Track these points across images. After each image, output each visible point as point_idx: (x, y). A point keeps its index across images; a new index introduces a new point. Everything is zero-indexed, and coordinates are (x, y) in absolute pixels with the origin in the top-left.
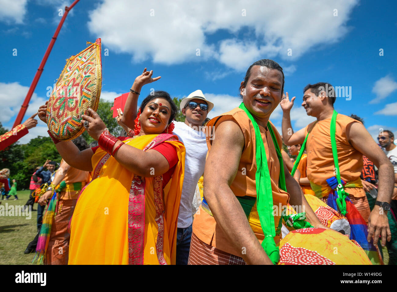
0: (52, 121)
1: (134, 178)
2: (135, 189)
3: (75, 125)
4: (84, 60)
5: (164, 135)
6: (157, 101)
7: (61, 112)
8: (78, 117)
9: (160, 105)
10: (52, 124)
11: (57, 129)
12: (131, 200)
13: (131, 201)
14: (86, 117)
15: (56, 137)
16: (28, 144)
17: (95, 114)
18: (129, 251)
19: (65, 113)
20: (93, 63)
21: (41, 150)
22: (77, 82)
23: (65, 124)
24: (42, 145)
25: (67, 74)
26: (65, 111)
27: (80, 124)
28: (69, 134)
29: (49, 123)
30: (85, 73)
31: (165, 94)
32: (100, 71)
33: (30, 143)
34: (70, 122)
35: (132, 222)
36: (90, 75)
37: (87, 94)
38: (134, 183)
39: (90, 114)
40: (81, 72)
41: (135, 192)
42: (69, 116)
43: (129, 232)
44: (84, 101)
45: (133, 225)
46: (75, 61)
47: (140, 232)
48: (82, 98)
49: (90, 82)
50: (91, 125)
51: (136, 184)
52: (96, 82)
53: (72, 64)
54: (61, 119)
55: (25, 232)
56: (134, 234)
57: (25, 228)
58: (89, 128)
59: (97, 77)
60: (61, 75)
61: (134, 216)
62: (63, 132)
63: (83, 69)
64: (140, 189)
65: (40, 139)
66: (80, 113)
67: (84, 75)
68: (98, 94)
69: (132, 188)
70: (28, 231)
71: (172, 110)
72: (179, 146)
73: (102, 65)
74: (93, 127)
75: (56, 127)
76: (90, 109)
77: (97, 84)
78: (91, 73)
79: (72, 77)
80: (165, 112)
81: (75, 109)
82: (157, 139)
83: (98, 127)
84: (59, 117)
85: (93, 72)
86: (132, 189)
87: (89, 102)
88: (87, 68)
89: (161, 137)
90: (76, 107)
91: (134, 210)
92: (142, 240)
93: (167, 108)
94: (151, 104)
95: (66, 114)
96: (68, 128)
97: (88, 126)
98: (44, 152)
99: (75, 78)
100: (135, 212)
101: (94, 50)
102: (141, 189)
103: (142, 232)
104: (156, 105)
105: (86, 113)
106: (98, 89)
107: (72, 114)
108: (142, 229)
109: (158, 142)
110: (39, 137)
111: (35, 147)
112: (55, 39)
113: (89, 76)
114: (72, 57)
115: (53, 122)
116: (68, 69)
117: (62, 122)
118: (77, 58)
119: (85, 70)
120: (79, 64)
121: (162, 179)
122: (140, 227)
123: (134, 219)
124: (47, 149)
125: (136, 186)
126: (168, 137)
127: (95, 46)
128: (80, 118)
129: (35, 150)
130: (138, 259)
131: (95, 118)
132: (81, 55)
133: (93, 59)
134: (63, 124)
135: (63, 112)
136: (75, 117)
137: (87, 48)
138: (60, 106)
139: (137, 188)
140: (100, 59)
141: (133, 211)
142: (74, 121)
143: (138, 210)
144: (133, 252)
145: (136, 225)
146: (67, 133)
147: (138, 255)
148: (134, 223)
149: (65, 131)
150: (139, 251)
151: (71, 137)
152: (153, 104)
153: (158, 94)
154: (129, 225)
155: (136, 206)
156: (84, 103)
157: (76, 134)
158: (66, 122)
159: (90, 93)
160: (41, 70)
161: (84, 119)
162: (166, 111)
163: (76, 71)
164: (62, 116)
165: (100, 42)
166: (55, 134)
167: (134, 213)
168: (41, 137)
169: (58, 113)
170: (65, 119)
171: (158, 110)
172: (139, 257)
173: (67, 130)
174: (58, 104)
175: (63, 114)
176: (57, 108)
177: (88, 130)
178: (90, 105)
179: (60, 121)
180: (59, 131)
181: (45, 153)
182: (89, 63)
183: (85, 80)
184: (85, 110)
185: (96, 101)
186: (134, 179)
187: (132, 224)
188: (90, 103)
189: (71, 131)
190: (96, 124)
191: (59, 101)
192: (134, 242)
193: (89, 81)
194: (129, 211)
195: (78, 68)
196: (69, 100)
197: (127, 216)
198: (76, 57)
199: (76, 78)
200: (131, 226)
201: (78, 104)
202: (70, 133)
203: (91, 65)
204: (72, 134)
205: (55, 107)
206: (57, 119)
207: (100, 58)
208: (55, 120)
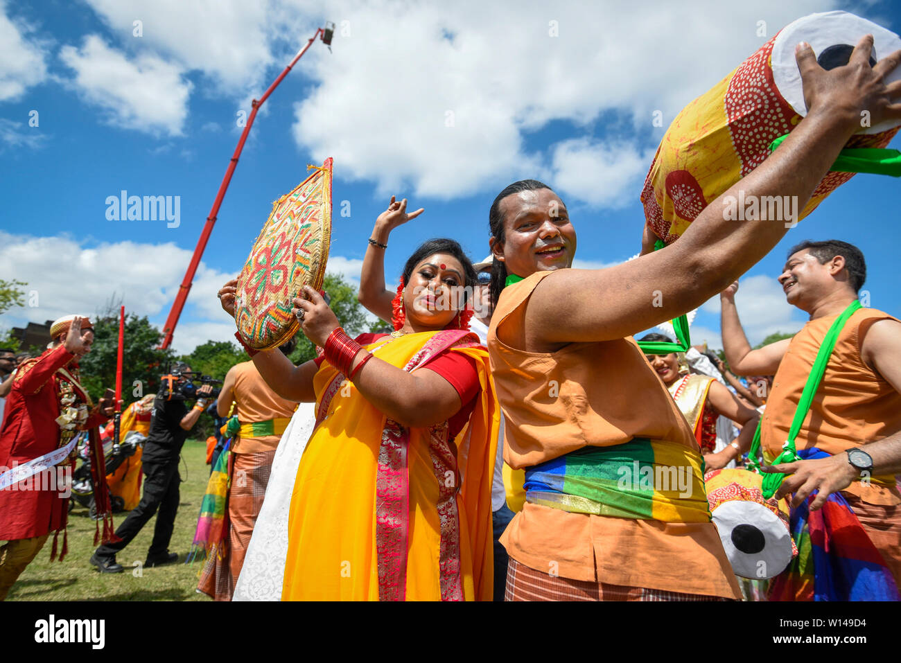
0: (244, 313)
1: (387, 424)
2: (389, 446)
3: (280, 318)
4: (302, 199)
5: (450, 333)
6: (436, 259)
7: (259, 295)
8: (287, 302)
9: (442, 268)
10: (244, 319)
11: (250, 328)
12: (381, 468)
13: (382, 471)
14: (301, 301)
15: (248, 343)
16: (193, 356)
17: (317, 296)
18: (379, 570)
19: (265, 296)
20: (317, 202)
21: (214, 366)
22: (288, 238)
23: (263, 318)
24: (215, 357)
25: (272, 227)
26: (266, 293)
27: (290, 316)
28: (271, 336)
29: (238, 318)
30: (303, 221)
31: (452, 245)
32: (328, 216)
33: (195, 354)
34: (272, 312)
35: (383, 514)
36: (310, 222)
37: (304, 258)
38: (387, 433)
39: (308, 297)
40: (295, 221)
41: (389, 453)
42: (272, 303)
43: (378, 533)
44: (298, 273)
45: (386, 520)
46: (288, 201)
47: (400, 535)
48: (295, 266)
49: (311, 235)
50: (308, 316)
51: (391, 436)
52: (321, 235)
53: (282, 209)
54: (258, 308)
55: (190, 517)
56: (388, 537)
57: (189, 510)
58: (304, 322)
59: (322, 227)
60: (262, 230)
61: (386, 500)
62: (260, 333)
63: (300, 214)
64: (398, 448)
65: (212, 346)
66: (290, 294)
67: (300, 225)
68: (323, 257)
69: (384, 443)
70: (193, 515)
71: (468, 277)
72: (483, 358)
73: (332, 205)
74: (311, 320)
75: (249, 323)
76: (307, 287)
77: (322, 239)
78: (313, 219)
79: (280, 231)
80: (452, 281)
81: (281, 288)
82: (434, 342)
83: (321, 320)
84: (254, 304)
85: (316, 217)
86: (383, 445)
87: (307, 273)
88: (306, 212)
89: (442, 339)
90: (283, 283)
91: (388, 489)
92: (403, 552)
93: (457, 274)
94: (423, 267)
95: (267, 298)
96: (269, 324)
97: (303, 319)
98: (218, 369)
99: (284, 233)
100: (390, 492)
101: (321, 178)
102: (400, 448)
103: (404, 534)
104: (434, 269)
105: (300, 296)
106: (324, 248)
107: (277, 298)
108: (403, 529)
109: (436, 350)
110: (210, 342)
111: (203, 361)
112: (235, 161)
113: (308, 226)
114: (283, 197)
115: (244, 315)
116: (275, 218)
117: (259, 313)
118: (290, 197)
119: (303, 216)
120: (293, 207)
121: (447, 426)
122: (399, 526)
123: (388, 506)
124: (223, 365)
125: (390, 441)
126: (456, 338)
127: (322, 173)
128: (289, 305)
129: (202, 366)
130: (394, 590)
131: (315, 303)
132: (297, 193)
133: (317, 195)
134: (260, 318)
135: (263, 295)
136: (282, 302)
137: (308, 178)
138: (258, 284)
139: (393, 445)
140: (329, 194)
141: (385, 491)
142: (280, 311)
143: (395, 489)
144: (386, 574)
145: (391, 521)
146: (266, 335)
147: (395, 582)
148: (387, 515)
149: (264, 330)
150: (397, 574)
151: (273, 343)
152: (428, 266)
153: (437, 245)
154: (378, 517)
155: (390, 480)
156: (297, 276)
157: (282, 336)
158: (266, 314)
159: (308, 255)
160: (212, 220)
161: (297, 306)
162: (455, 279)
163: (288, 220)
164: (259, 302)
165: (331, 164)
166: (247, 337)
167: (388, 495)
168: (213, 342)
169: (253, 298)
170: (265, 308)
171: (438, 277)
172: (397, 585)
173: (266, 328)
174: (254, 282)
175: (261, 299)
176: (253, 288)
177: (304, 326)
178: (308, 280)
179: (256, 313)
180: (254, 333)
181: (220, 372)
182: (310, 203)
183: (301, 233)
184: (299, 288)
185: (319, 273)
186: (387, 426)
187: (385, 518)
188: (308, 276)
189: (274, 330)
190: (317, 313)
191: (256, 275)
192: (389, 555)
193: (308, 235)
194: (378, 490)
195: (292, 215)
196: (272, 272)
197: (375, 500)
198: (290, 195)
199: (286, 232)
200: (382, 520)
201: (288, 278)
202: (271, 333)
203: (312, 206)
204: (274, 337)
205: (249, 287)
206: (251, 310)
207: (329, 192)
208: (248, 311)
